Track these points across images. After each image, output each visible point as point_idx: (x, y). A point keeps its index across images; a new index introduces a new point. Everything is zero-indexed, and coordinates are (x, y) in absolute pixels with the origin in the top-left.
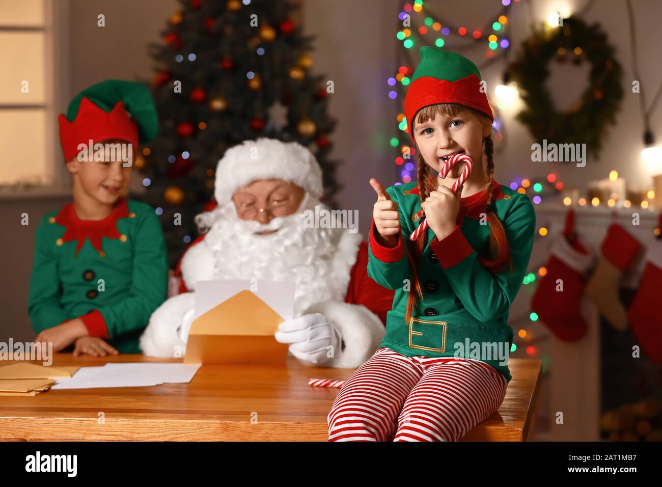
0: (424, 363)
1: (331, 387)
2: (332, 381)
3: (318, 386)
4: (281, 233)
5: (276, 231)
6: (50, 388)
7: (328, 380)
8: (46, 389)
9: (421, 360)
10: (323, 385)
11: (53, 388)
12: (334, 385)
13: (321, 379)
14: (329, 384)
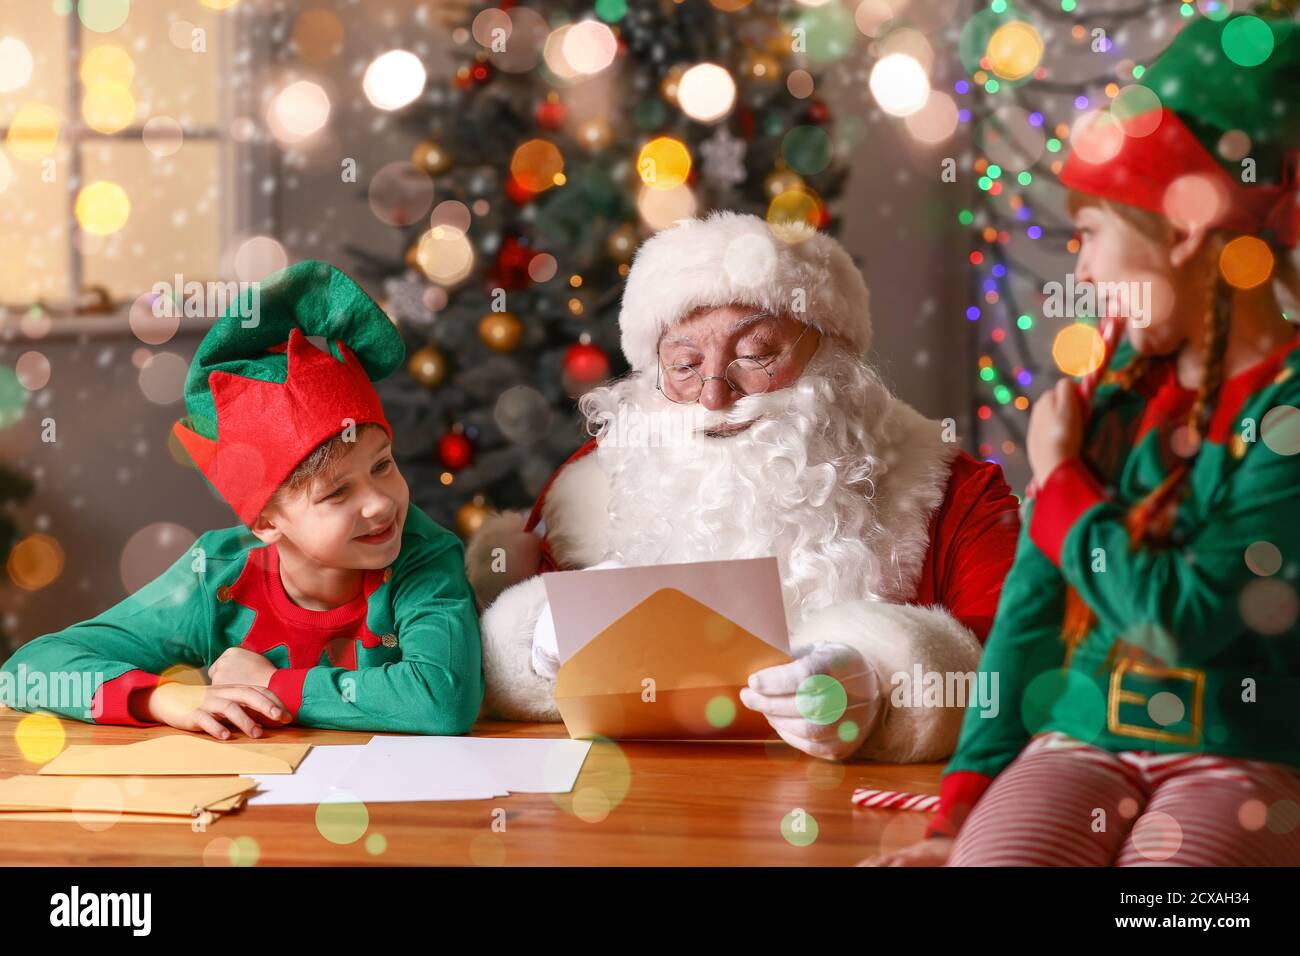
0: (1152, 769)
1: (908, 810)
2: (910, 797)
3: (875, 807)
4: (755, 431)
5: (746, 427)
6: (244, 802)
7: (899, 793)
8: (237, 806)
9: (1143, 762)
10: (888, 803)
11: (252, 802)
12: (914, 805)
13: (883, 791)
14: (901, 802)
